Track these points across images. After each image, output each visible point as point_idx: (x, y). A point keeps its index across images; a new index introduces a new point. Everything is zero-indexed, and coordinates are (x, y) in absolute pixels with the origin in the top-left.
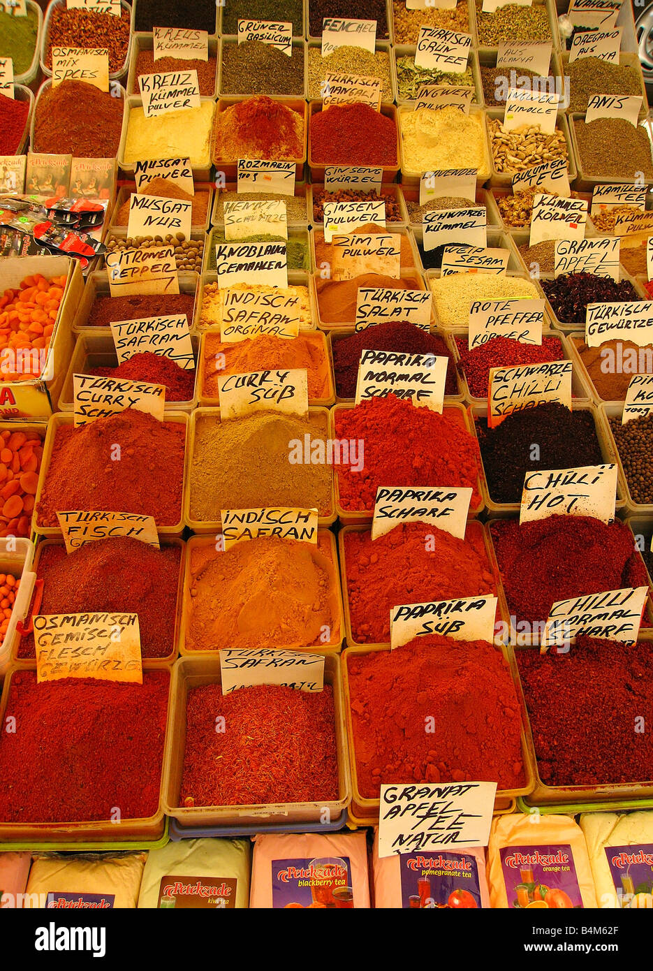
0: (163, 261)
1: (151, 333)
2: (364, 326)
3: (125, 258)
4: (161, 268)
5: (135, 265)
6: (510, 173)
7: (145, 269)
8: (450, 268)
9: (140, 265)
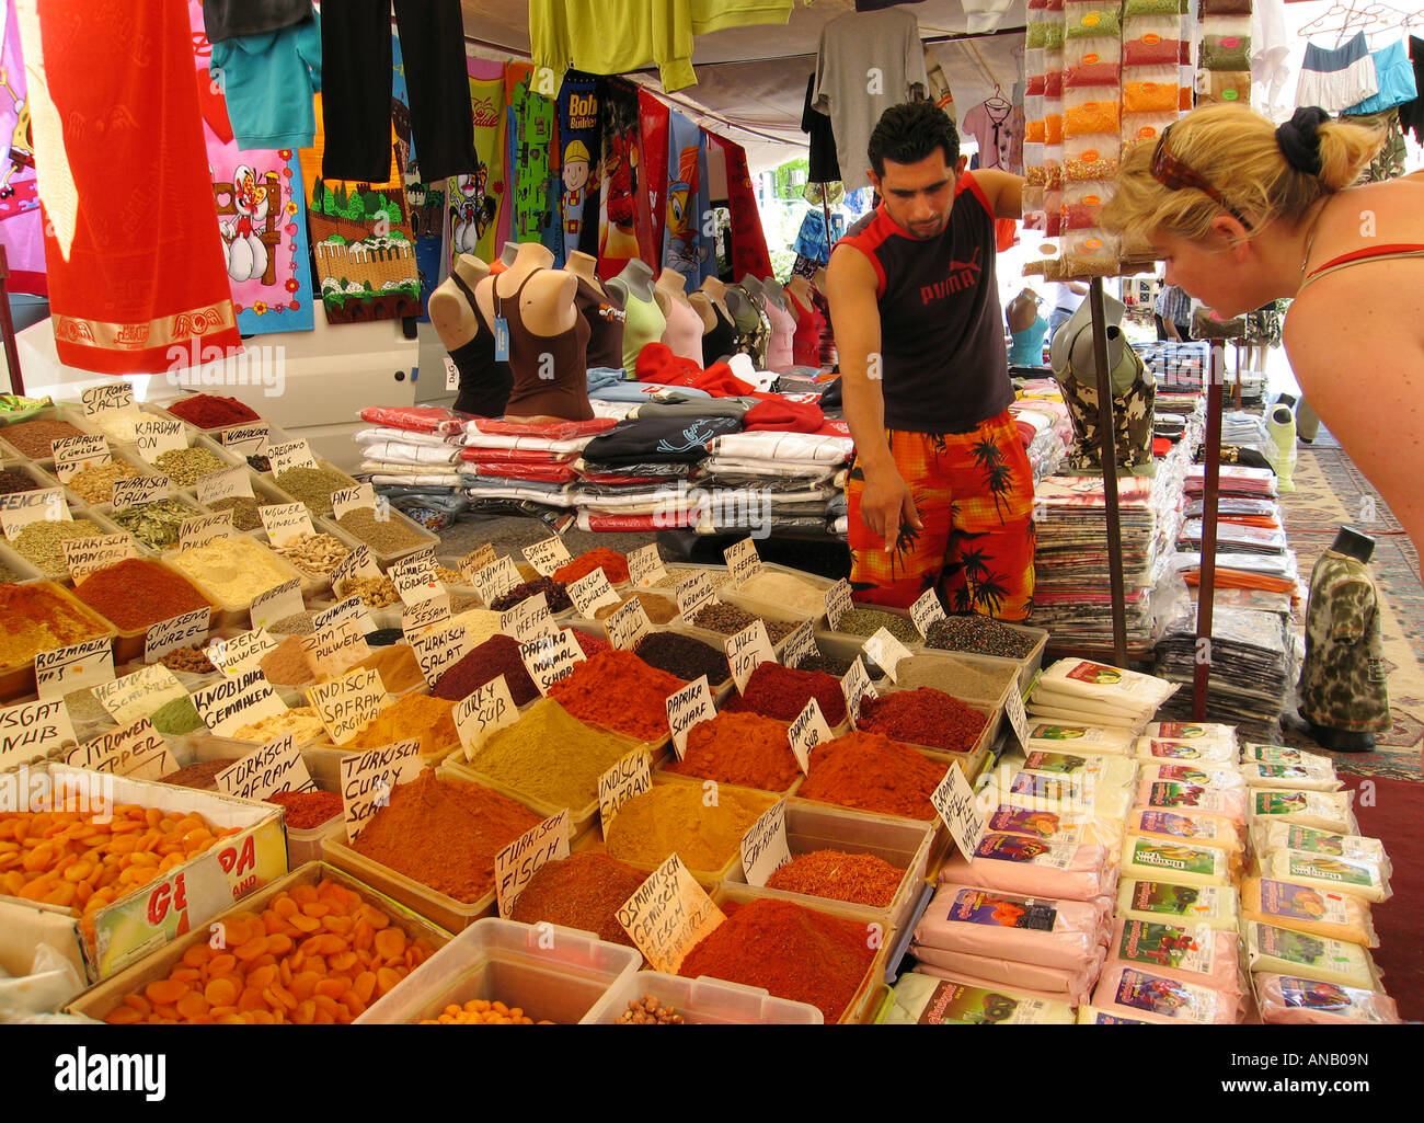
0: (143, 737)
1: (261, 771)
2: (434, 679)
3: (93, 750)
4: (144, 746)
5: (110, 755)
6: (323, 577)
7: (125, 756)
8: (411, 633)
9: (118, 752)
